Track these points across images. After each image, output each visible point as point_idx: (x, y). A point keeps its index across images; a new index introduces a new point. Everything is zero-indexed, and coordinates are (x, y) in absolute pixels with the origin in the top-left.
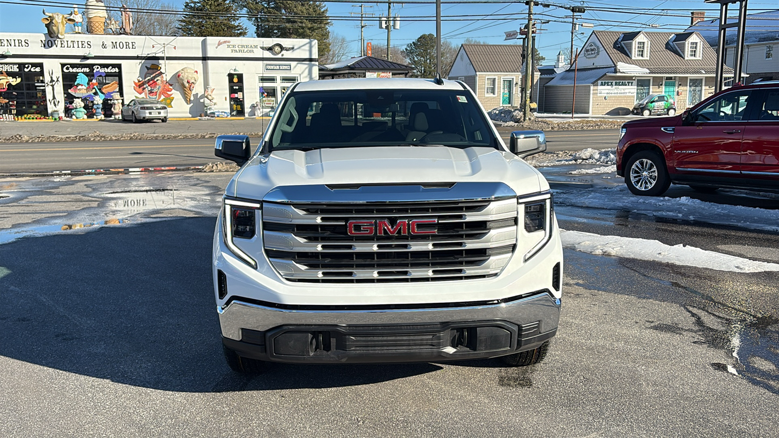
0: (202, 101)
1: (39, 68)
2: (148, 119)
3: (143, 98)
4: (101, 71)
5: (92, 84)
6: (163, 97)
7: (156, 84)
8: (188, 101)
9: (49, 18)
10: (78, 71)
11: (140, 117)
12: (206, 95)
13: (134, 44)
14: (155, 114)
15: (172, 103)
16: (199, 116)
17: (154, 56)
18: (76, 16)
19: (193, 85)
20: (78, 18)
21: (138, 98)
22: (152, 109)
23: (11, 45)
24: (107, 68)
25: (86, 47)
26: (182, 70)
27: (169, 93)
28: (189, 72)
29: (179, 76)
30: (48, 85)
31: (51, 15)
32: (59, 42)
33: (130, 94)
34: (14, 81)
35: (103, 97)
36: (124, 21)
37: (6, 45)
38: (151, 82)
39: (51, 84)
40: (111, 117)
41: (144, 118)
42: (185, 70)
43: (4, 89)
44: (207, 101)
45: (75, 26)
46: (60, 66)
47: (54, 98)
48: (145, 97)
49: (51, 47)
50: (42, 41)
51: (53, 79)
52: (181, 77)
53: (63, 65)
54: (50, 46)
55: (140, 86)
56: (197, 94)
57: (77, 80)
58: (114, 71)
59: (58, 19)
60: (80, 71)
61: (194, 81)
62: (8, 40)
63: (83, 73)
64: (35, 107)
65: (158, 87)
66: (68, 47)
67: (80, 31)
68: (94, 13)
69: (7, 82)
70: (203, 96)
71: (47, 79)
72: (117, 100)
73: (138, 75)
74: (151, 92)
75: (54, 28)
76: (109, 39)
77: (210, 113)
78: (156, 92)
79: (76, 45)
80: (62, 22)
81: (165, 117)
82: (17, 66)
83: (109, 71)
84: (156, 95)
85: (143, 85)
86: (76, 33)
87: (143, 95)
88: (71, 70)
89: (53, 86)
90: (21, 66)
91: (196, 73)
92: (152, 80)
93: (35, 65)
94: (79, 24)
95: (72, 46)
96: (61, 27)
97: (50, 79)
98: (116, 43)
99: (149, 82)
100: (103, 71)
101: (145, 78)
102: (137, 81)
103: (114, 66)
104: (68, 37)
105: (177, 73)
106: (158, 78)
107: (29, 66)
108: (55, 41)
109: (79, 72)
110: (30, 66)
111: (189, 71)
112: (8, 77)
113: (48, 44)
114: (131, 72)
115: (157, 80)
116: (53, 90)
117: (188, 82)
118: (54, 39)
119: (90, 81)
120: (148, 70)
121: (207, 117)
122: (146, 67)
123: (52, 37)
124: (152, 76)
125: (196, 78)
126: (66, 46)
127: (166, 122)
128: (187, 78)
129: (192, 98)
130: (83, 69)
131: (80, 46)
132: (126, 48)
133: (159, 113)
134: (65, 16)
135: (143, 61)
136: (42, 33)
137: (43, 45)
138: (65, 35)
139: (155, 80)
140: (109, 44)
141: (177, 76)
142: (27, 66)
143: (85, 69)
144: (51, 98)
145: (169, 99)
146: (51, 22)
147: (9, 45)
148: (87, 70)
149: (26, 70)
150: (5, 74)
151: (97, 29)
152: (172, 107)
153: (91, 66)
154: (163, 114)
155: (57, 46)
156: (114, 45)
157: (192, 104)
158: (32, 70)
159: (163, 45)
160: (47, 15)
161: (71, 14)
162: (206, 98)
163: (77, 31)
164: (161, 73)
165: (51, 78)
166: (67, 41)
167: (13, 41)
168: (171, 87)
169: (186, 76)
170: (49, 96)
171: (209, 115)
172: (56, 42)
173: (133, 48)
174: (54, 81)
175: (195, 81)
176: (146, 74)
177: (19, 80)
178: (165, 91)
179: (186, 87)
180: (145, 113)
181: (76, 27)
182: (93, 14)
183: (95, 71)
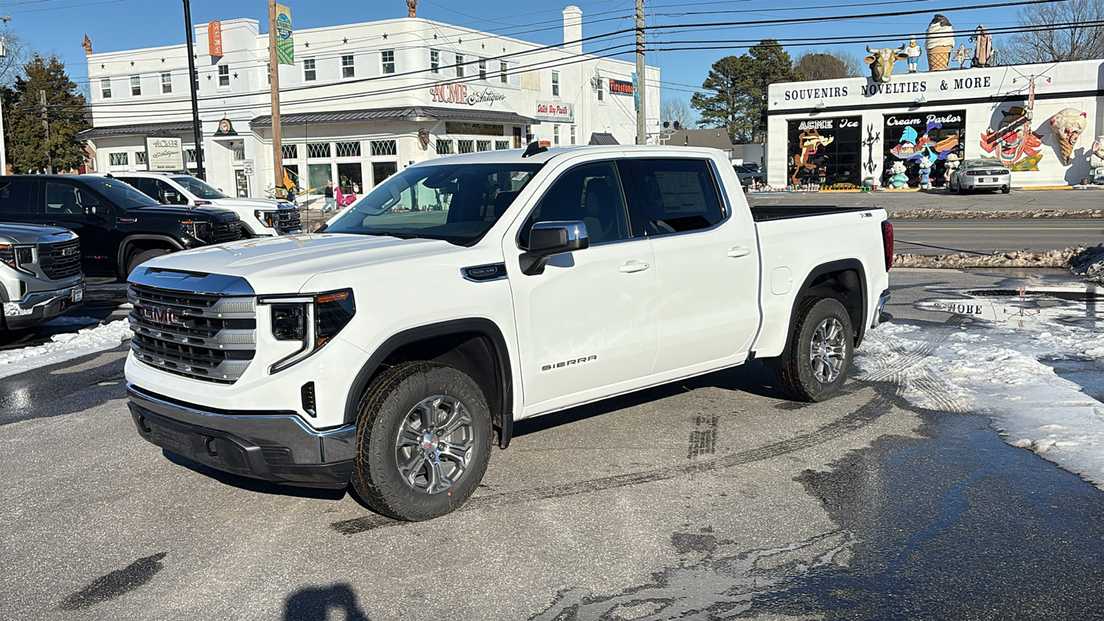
0: (1088, 159)
1: (857, 123)
2: (977, 189)
3: (993, 157)
4: (936, 122)
5: (922, 140)
6: (1024, 155)
7: (1016, 136)
8: (1065, 160)
9: (874, 57)
10: (905, 123)
11: (966, 185)
12: (1094, 150)
13: (988, 79)
14: (988, 181)
15: (1038, 164)
16: (1080, 184)
17: (1016, 96)
18: (912, 49)
19: (1076, 135)
20: (914, 52)
21: (985, 157)
22: (984, 173)
23: (826, 96)
24: (946, 117)
25: (919, 90)
26: (1060, 113)
27: (1035, 149)
28: (1071, 116)
29: (1052, 123)
30: (865, 144)
31: (877, 51)
32: (885, 87)
33: (974, 150)
34: (826, 141)
35: (934, 157)
36: (978, 48)
37: (821, 96)
38: (1008, 134)
39: (869, 142)
40: (942, 186)
41: (971, 187)
42: (1064, 113)
43: (813, 151)
44: (1095, 161)
45: (908, 63)
46: (883, 118)
47: (870, 161)
48: (996, 156)
49: (873, 94)
50: (863, 87)
51: (872, 136)
52: (1056, 123)
53: (886, 117)
54: (873, 92)
55: (990, 140)
56: (1083, 148)
57: (903, 135)
58: (955, 120)
59: (886, 56)
60: (908, 123)
61: (1076, 129)
62: (823, 90)
63: (912, 125)
64: (847, 173)
65: (1018, 140)
66: (895, 92)
67: (915, 69)
68: (936, 42)
69: (817, 143)
70: (1090, 153)
71: (865, 136)
72: (953, 161)
73: (988, 124)
74: (1006, 149)
75: (879, 68)
76: (950, 77)
77: (1098, 179)
78: (1015, 149)
79: (905, 88)
80: (890, 58)
81: (1004, 186)
82: (832, 121)
83: (948, 121)
84: (1014, 153)
85: (996, 140)
86: (910, 72)
87: (993, 153)
88: (896, 123)
89: (870, 145)
90: (836, 121)
91: (1083, 116)
92: (1009, 131)
93: (852, 119)
94: (915, 59)
95: (900, 90)
96: (887, 67)
97: (868, 137)
98: (961, 80)
99: (1004, 134)
100: (939, 121)
101: (999, 129)
102: (986, 134)
103: (955, 113)
104: (896, 79)
105: (1052, 117)
106: (1019, 128)
107: (845, 121)
108: (879, 86)
109: (907, 125)
110: (847, 120)
111: (1070, 114)
112: (820, 137)
113: (870, 91)
114: (979, 120)
115: (1018, 131)
116: (870, 150)
117: (1067, 131)
118: (879, 83)
119: (920, 136)
120: (1005, 116)
121: (1093, 185)
122: (1003, 112)
123: (876, 81)
124: (1010, 125)
125: (1080, 123)
126: (893, 91)
127: (1008, 193)
128: (1065, 125)
129: (1072, 156)
130: (912, 120)
131: (911, 89)
132: (976, 86)
133: (996, 180)
134: (895, 51)
135: (999, 103)
136: (863, 76)
137: (864, 93)
138: (892, 76)
139: (1015, 131)
140: (951, 84)
141: (1051, 122)
142: (842, 121)
143: (915, 120)
144: (867, 161)
145: (1034, 158)
146: (877, 61)
147: (824, 95)
148: (917, 121)
149: (841, 126)
150: (816, 132)
151: (938, 63)
152: (1038, 170)
153: (923, 116)
154: (1002, 181)
155: (881, 92)
156: (958, 84)
157: (1071, 165)
158: (849, 125)
159: (1029, 78)
160: (871, 53)
161: (903, 48)
162: (1094, 155)
163: (911, 68)
164: (1026, 120)
165: (870, 134)
166: (895, 85)
167: (829, 90)
168: (1039, 140)
169: (1063, 122)
170: (865, 159)
171: (1095, 181)
172: (881, 86)
173: (985, 86)
174: (873, 138)
175: (1080, 128)
176: (1002, 122)
177: (832, 139)
178: (1028, 148)
179: (1063, 139)
180: (973, 180)
181: (911, 65)
182: (934, 44)
183: (928, 123)
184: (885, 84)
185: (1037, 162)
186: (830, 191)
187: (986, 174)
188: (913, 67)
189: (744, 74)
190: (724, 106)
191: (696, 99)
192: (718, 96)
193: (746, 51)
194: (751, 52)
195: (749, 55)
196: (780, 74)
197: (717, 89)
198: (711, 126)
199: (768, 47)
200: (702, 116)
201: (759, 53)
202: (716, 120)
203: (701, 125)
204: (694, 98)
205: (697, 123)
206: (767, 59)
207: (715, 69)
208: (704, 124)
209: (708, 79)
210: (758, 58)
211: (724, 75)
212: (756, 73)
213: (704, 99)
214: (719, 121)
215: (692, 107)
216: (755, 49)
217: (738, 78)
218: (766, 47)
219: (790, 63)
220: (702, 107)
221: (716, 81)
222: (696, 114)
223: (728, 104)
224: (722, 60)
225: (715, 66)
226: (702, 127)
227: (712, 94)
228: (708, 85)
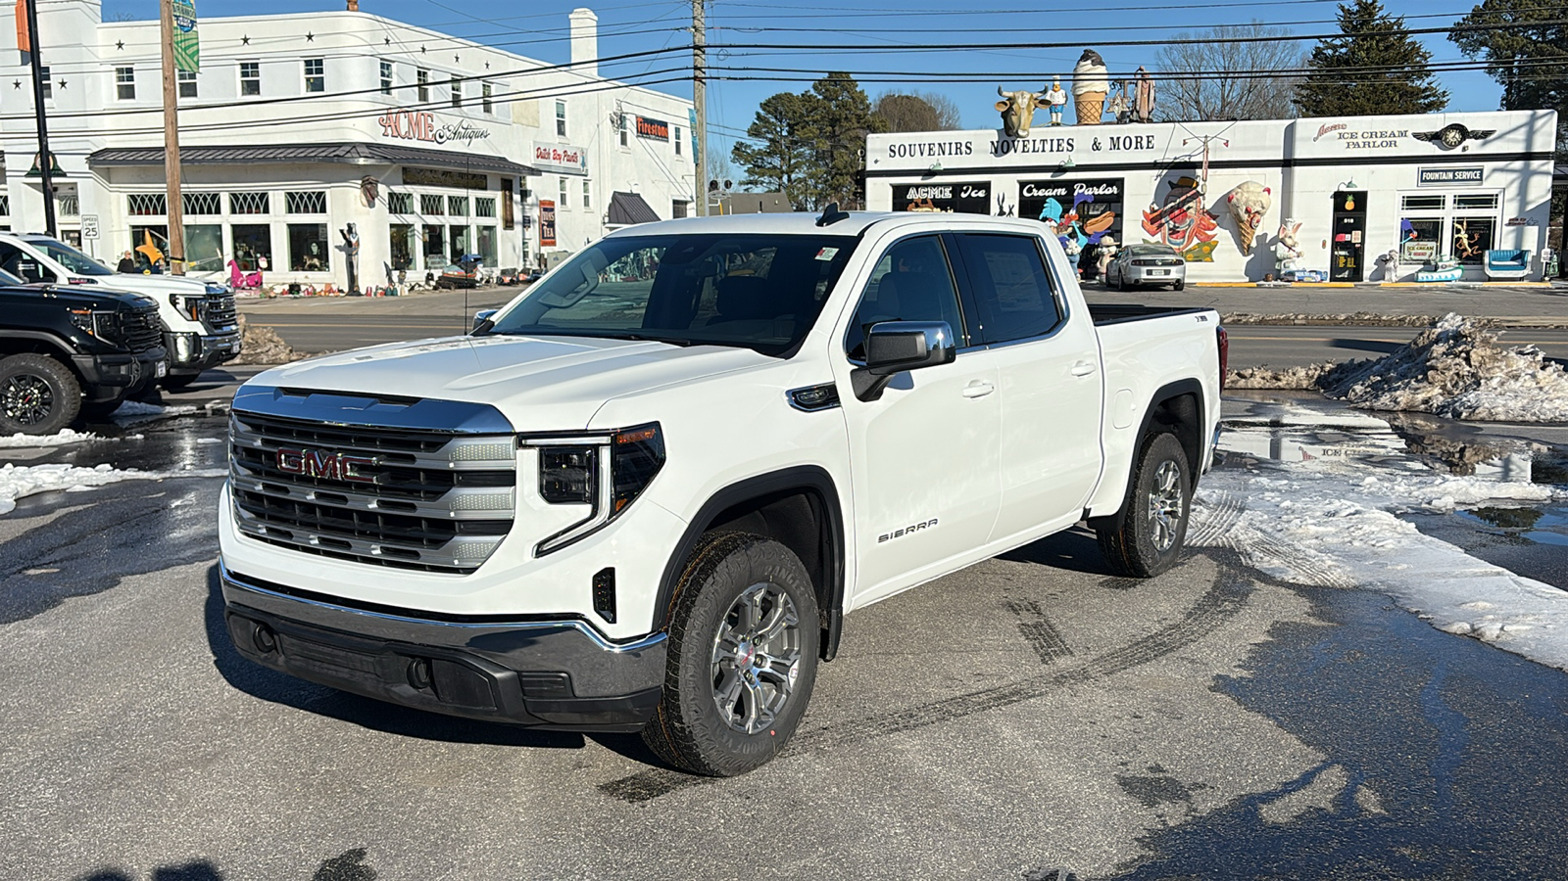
0: (1273, 248)
1: (984, 191)
2: (1144, 284)
3: (1158, 242)
4: (1086, 193)
5: (1069, 217)
6: (1196, 241)
7: (1186, 215)
8: (1245, 249)
9: (1008, 102)
10: (1047, 194)
11: (1130, 279)
12: (1280, 237)
13: (1151, 138)
14: (1158, 274)
15: (1213, 253)
16: (1264, 280)
17: (1186, 162)
18: (1056, 94)
19: (1258, 217)
20: (1058, 98)
21: (1148, 242)
22: (1153, 263)
23: (944, 153)
24: (1098, 187)
25: (1065, 149)
26: (1239, 187)
27: (1209, 233)
28: (1253, 192)
29: (1230, 200)
31: (1011, 94)
32: (1021, 143)
33: (1134, 233)
35: (1084, 240)
36: (1139, 97)
37: (937, 153)
38: (1177, 212)
40: (1094, 279)
41: (1137, 281)
42: (1245, 187)
44: (1281, 250)
45: (1051, 112)
46: (1018, 186)
48: (1161, 241)
49: (1006, 153)
50: (992, 143)
51: (1004, 210)
52: (1234, 200)
53: (1023, 184)
54: (1005, 150)
55: (1154, 220)
56: (1266, 234)
57: (1044, 210)
58: (1110, 192)
59: (1023, 101)
60: (1050, 194)
61: (1259, 209)
62: (940, 145)
63: (1056, 197)
65: (1188, 221)
66: (1034, 151)
67: (1059, 121)
68: (1086, 86)
70: (1276, 240)
71: (995, 209)
72: (1108, 246)
73: (1152, 198)
74: (1173, 231)
75: (1014, 118)
76: (1105, 133)
77: (1285, 275)
78: (1184, 232)
79: (1048, 147)
80: (1029, 105)
81: (1178, 281)
82: (951, 188)
83: (1101, 192)
84: (1184, 237)
85: (1161, 219)
86: (1053, 125)
87: (1158, 237)
88: (1035, 193)
90: (957, 188)
91: (1266, 193)
92: (1178, 208)
93: (977, 186)
94: (1059, 108)
95: (1041, 149)
96: (1024, 116)
97: (998, 211)
98: (1118, 138)
99: (1172, 212)
100: (1090, 193)
101: (1165, 205)
102: (1148, 211)
103: (1110, 183)
104: (1035, 134)
105: (1230, 192)
106: (1190, 204)
107: (968, 189)
108: (1013, 142)
109: (1049, 197)
110: (971, 188)
111: (1251, 189)
113: (1001, 148)
114: (1141, 193)
115: (1189, 208)
117: (1247, 211)
118: (1013, 138)
119: (1066, 211)
120: (1172, 188)
121: (1279, 282)
122: (1170, 182)
123: (1009, 135)
124: (1178, 201)
125: (1264, 202)
126: (1031, 149)
127: (1181, 290)
128: (1246, 203)
129: (1254, 244)
130: (1056, 190)
131: (1055, 148)
132: (1137, 148)
133: (1167, 272)
134: (1035, 96)
135: (1165, 171)
136: (993, 128)
137: (993, 151)
138: (1030, 130)
139: (1185, 208)
140: (1106, 144)
141: (1227, 199)
142: (965, 188)
143: (1060, 190)
145: (1209, 244)
146: (1011, 108)
147: (941, 153)
148: (1062, 192)
149: (963, 195)
150: (930, 202)
151: (1089, 114)
152: (1212, 261)
153: (1069, 185)
154: (1175, 274)
155: (1015, 151)
156: (1115, 144)
157: (1252, 256)
158: (973, 195)
159: (1203, 139)
160: (1004, 96)
161: (1045, 92)
162: (1280, 244)
163: (1054, 120)
164: (1198, 194)
165: (1001, 208)
166: (1034, 141)
167: (947, 146)
168: (1214, 222)
169: (1244, 199)
171: (1282, 277)
172: (1016, 143)
173: (1148, 147)
174: (1005, 213)
175: (1263, 208)
176: (1169, 196)
177: (952, 212)
178: (1201, 230)
179: (1242, 222)
180: (1139, 272)
181: (1054, 115)
182: (1085, 88)
183: (1075, 194)
184: (1021, 140)
185: (1212, 251)
187: (1156, 265)
188: (1057, 117)
189: (806, 119)
190: (777, 161)
191: (739, 150)
192: (769, 147)
193: (809, 86)
194: (815, 88)
195: (812, 92)
196: (854, 120)
197: (767, 138)
198: (758, 190)
199: (838, 80)
200: (747, 174)
201: (827, 90)
202: (767, 181)
203: (746, 187)
204: (736, 148)
205: (741, 184)
206: (837, 99)
207: (764, 110)
208: (749, 186)
209: (755, 124)
210: (825, 98)
211: (776, 118)
212: (823, 118)
213: (749, 151)
214: (770, 183)
215: (733, 161)
216: (820, 84)
217: (798, 124)
218: (835, 81)
219: (868, 106)
220: (747, 162)
221: (766, 127)
222: (739, 172)
223: (783, 159)
224: (773, 98)
225: (764, 106)
226: (746, 190)
227: (761, 144)
228: (755, 132)
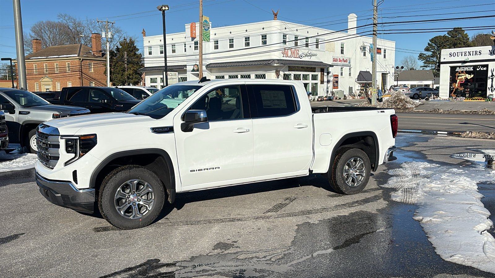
1: (486, 68)
23: (470, 55)
30: (490, 78)
34: (469, 77)
37: (467, 55)
39: (492, 77)
43: (463, 81)
47: (492, 86)
50: (490, 51)
62: (469, 52)
64: (480, 92)
69: (465, 77)
71: (490, 74)
82: (473, 67)
89: (492, 79)
90: (475, 67)
93: (483, 66)
97: (491, 75)
107: (480, 67)
110: (481, 67)
112: (466, 75)
113: (493, 52)
116: (492, 81)
136: (490, 45)
137: (490, 53)
142: (478, 67)
144: (490, 87)
147: (469, 55)
149: (478, 69)
158: (482, 69)
165: (492, 74)
167: (472, 52)
170: (489, 85)
174: (494, 76)
177: (472, 76)
186: (470, 101)
189: (444, 44)
190: (435, 59)
191: (421, 56)
192: (432, 54)
193: (446, 33)
194: (448, 34)
195: (447, 35)
196: (463, 44)
197: (431, 51)
198: (428, 69)
199: (458, 30)
200: (423, 64)
201: (452, 34)
202: (431, 66)
203: (423, 68)
204: (420, 55)
205: (421, 67)
206: (456, 37)
207: (431, 42)
208: (424, 68)
209: (427, 47)
210: (452, 37)
211: (435, 44)
212: (450, 44)
213: (425, 56)
214: (432, 66)
215: (419, 59)
216: (450, 32)
217: (441, 46)
218: (456, 31)
219: (468, 39)
220: (424, 59)
221: (431, 48)
222: (421, 63)
223: (437, 58)
224: (434, 38)
225: (430, 41)
226: (423, 69)
227: (430, 53)
228: (427, 50)
